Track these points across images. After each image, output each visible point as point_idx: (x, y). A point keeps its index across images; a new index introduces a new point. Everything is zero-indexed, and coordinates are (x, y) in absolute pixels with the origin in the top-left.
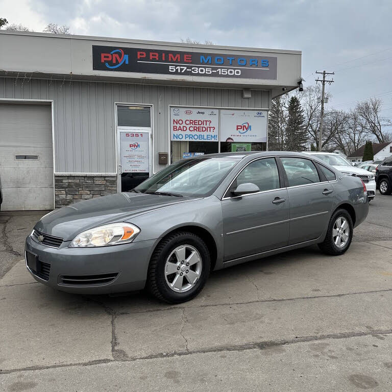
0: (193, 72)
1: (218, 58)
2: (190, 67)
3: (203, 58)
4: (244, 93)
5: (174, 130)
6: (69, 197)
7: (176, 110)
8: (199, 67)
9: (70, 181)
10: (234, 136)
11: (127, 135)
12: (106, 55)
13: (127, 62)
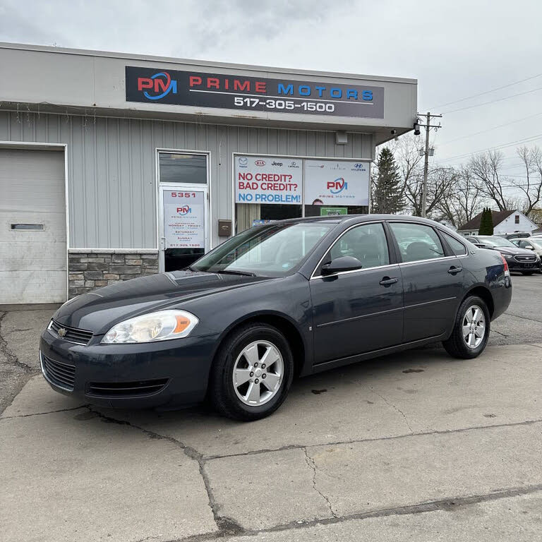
0: (267, 106)
1: (304, 87)
2: (264, 100)
3: (282, 86)
4: (338, 136)
5: (240, 188)
6: (89, 284)
7: (243, 159)
8: (276, 100)
9: (90, 260)
10: (324, 196)
11: (174, 194)
12: (145, 80)
13: (175, 91)
